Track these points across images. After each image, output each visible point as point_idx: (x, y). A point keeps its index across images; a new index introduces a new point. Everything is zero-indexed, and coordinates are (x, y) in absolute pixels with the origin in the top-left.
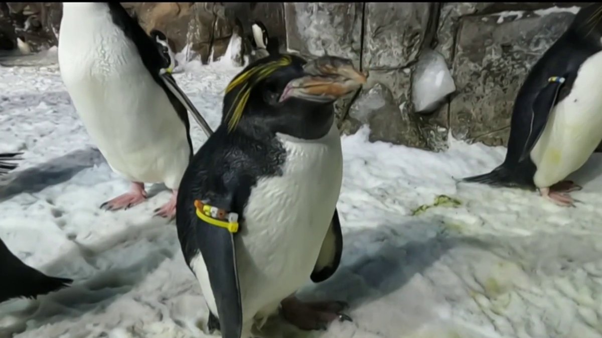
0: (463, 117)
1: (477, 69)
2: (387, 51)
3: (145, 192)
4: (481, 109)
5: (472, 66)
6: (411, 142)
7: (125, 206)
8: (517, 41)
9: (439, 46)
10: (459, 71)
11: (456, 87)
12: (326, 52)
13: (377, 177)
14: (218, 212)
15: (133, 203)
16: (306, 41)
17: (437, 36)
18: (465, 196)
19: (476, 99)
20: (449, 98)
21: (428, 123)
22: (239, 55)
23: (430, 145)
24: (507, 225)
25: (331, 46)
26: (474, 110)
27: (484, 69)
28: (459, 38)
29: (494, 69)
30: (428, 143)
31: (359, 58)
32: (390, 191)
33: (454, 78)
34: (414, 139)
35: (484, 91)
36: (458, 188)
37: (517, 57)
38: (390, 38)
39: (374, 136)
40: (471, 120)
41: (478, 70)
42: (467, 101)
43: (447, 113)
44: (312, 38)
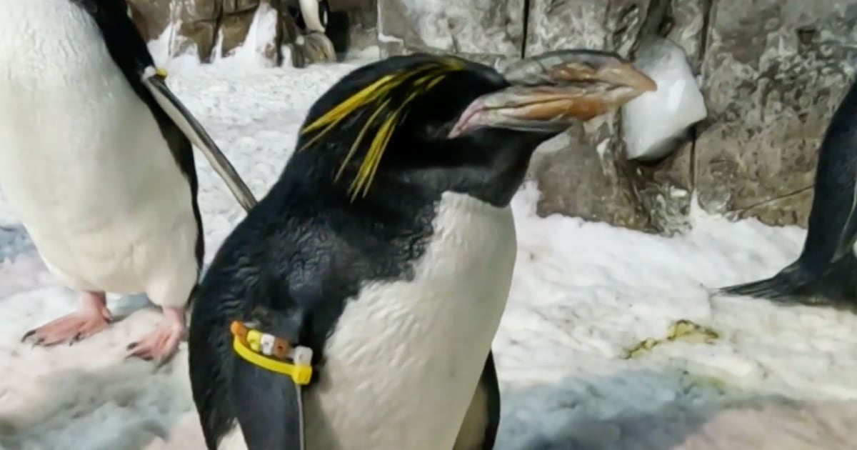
0: (719, 169)
1: (749, 76)
2: (575, 39)
3: (108, 311)
4: (755, 154)
5: (738, 69)
6: (620, 218)
7: (71, 337)
8: (829, 22)
9: (675, 29)
10: (714, 79)
11: (708, 110)
12: (455, 43)
13: (557, 285)
14: (275, 343)
15: (84, 332)
16: (418, 18)
17: (671, 10)
18: (725, 322)
19: (746, 135)
20: (693, 132)
21: (651, 179)
22: (273, 45)
23: (657, 222)
24: (811, 379)
25: (465, 30)
26: (741, 155)
27: (763, 75)
28: (715, 16)
29: (781, 76)
30: (653, 218)
31: (520, 53)
32: (582, 312)
33: (705, 93)
34: (627, 210)
35: (762, 118)
36: (713, 307)
37: (829, 52)
38: (580, 15)
39: (546, 205)
40: (735, 174)
41: (752, 78)
42: (728, 138)
43: (688, 160)
44: (429, 13)
